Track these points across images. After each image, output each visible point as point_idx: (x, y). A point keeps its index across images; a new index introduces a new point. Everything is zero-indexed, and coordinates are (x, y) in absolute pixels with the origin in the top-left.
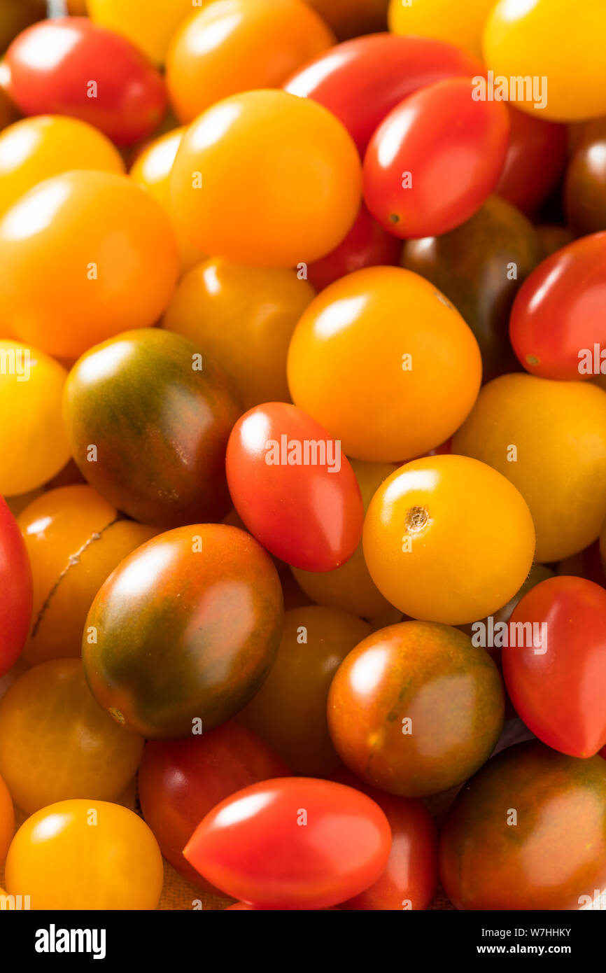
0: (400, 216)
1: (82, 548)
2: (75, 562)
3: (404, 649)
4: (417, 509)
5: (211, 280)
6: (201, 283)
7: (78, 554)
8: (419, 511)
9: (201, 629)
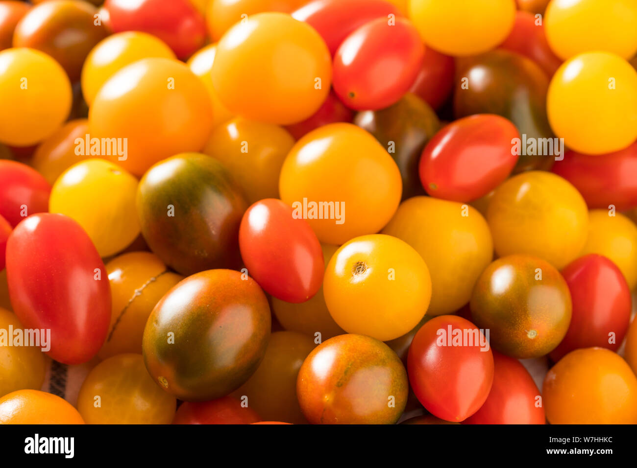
0: (355, 94)
1: (144, 286)
2: (139, 294)
3: (349, 346)
4: (359, 264)
5: (233, 130)
6: (226, 133)
7: (141, 289)
8: (361, 265)
9: (221, 327)
